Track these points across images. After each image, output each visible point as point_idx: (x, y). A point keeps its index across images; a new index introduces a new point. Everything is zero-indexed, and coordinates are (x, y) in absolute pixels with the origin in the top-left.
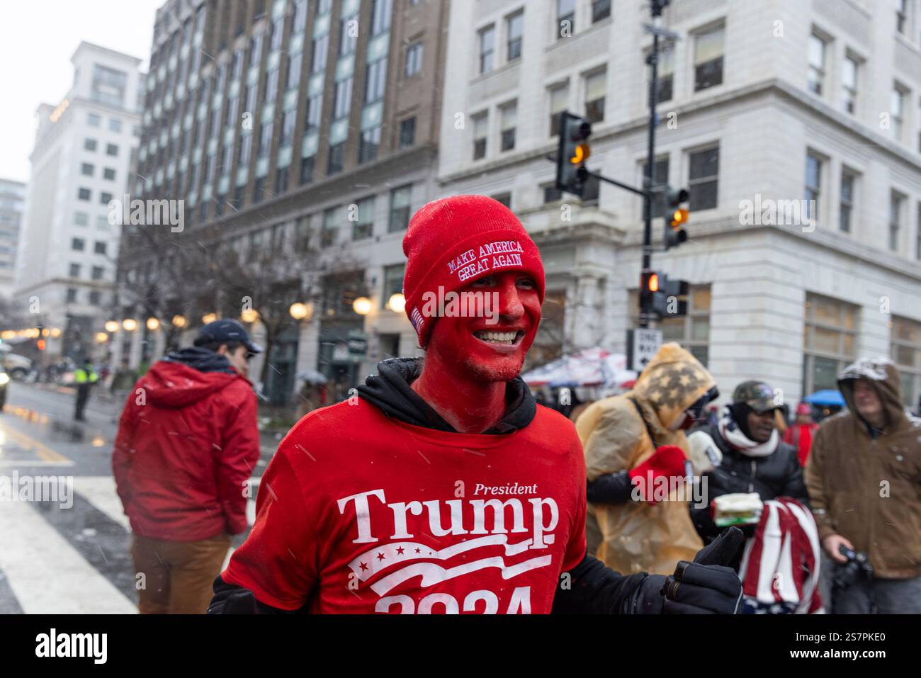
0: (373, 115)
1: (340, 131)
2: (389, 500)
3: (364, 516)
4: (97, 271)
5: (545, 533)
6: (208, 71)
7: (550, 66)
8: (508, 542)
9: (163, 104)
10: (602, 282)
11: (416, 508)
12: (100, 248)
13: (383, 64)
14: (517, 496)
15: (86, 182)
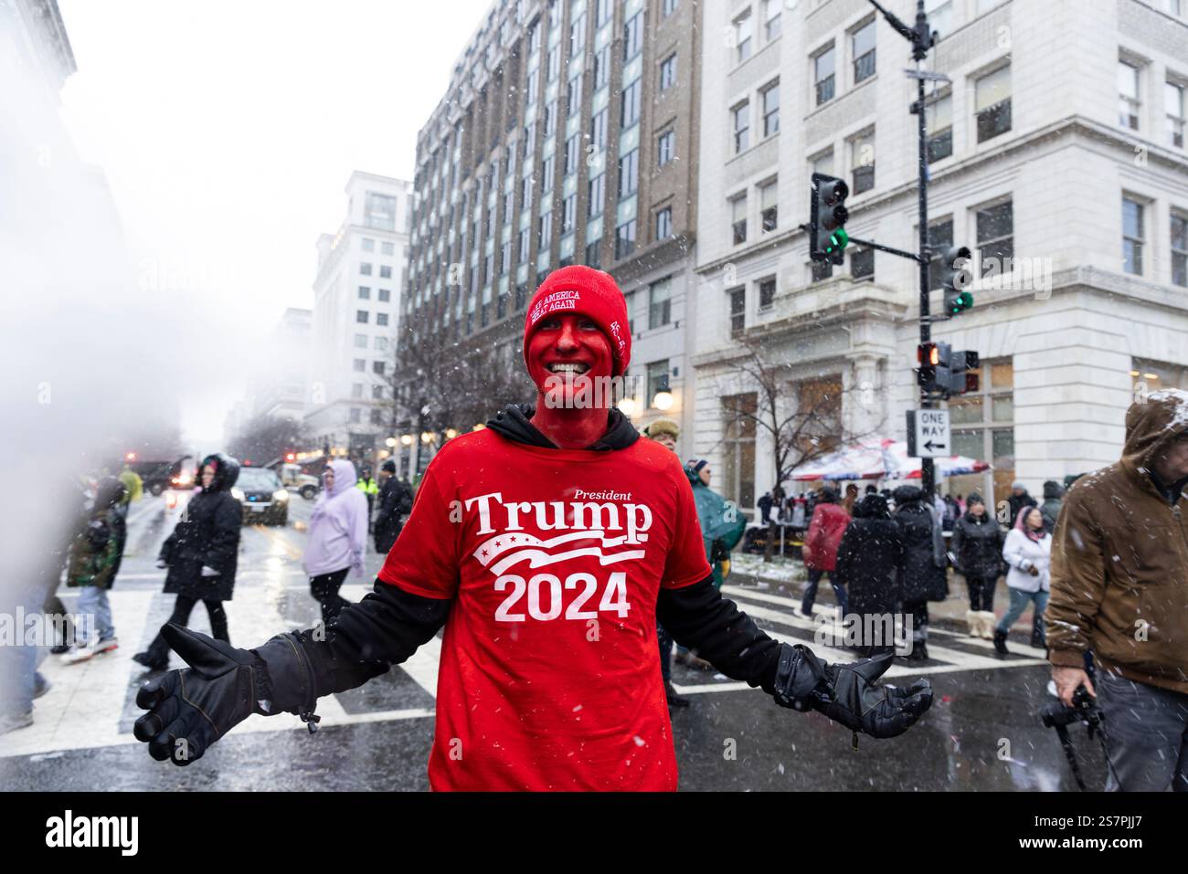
0: (628, 210)
1: (596, 230)
2: (505, 500)
3: (485, 513)
4: (377, 391)
5: (638, 532)
6: (467, 185)
7: (810, 135)
8: (605, 537)
9: (428, 222)
10: (882, 363)
11: (526, 507)
12: (379, 367)
13: (635, 155)
14: (613, 501)
15: (364, 305)
